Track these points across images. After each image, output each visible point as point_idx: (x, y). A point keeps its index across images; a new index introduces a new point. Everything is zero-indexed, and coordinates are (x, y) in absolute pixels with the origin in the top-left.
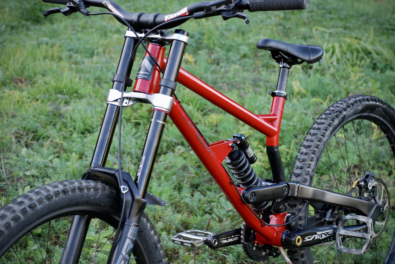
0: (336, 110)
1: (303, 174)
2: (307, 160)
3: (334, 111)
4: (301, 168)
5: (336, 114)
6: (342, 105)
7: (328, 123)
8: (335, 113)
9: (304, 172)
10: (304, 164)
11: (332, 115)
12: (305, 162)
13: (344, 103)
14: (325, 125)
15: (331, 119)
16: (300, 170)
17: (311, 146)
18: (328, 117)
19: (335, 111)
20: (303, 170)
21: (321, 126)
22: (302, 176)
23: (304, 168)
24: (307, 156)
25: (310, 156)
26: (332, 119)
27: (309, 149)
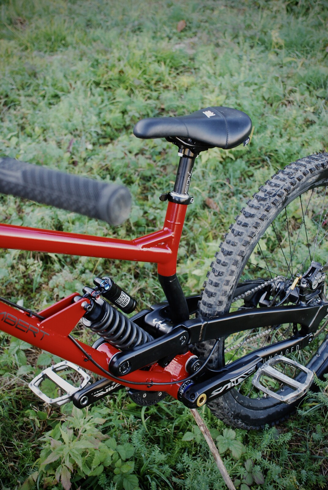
0: (274, 192)
1: (217, 295)
2: (225, 274)
3: (271, 194)
4: (216, 285)
5: (273, 199)
6: (284, 183)
7: (260, 216)
8: (271, 198)
9: (219, 291)
10: (220, 279)
11: (268, 201)
12: (222, 277)
13: (288, 179)
14: (256, 219)
15: (265, 208)
16: (215, 288)
17: (231, 252)
18: (261, 204)
19: (273, 194)
20: (218, 288)
21: (249, 221)
22: (217, 296)
23: (220, 286)
24: (226, 267)
25: (230, 268)
26: (267, 209)
27: (229, 257)
